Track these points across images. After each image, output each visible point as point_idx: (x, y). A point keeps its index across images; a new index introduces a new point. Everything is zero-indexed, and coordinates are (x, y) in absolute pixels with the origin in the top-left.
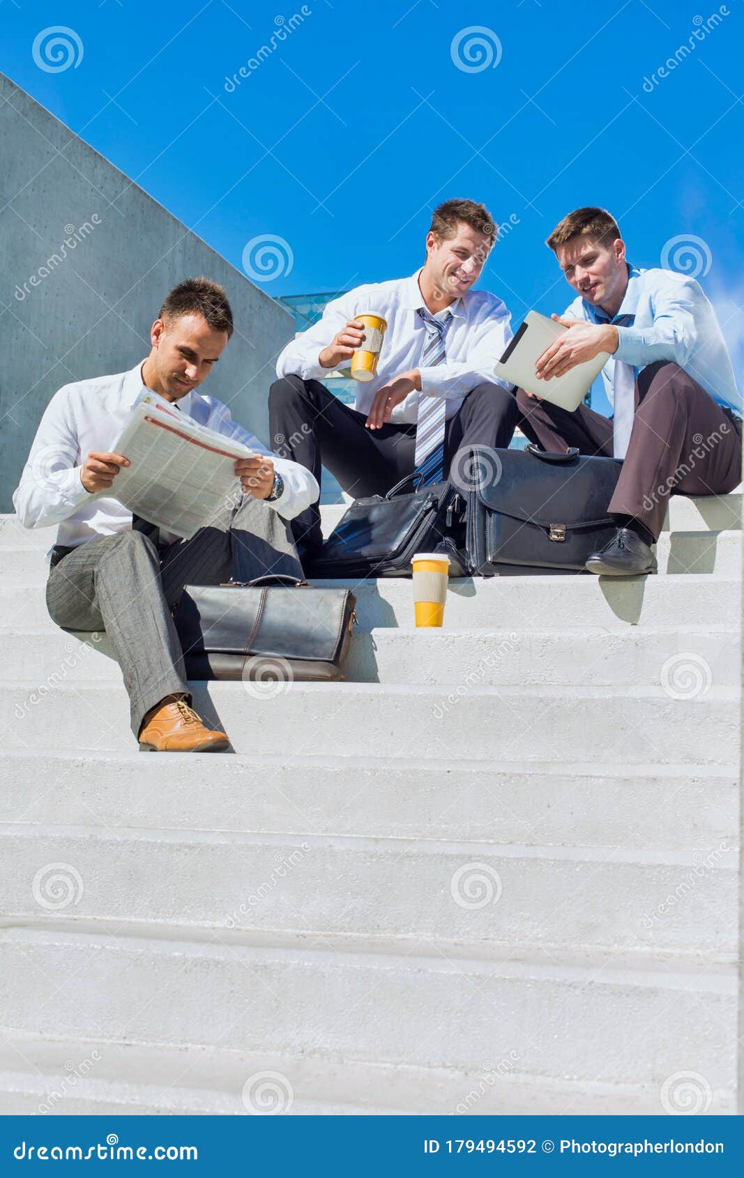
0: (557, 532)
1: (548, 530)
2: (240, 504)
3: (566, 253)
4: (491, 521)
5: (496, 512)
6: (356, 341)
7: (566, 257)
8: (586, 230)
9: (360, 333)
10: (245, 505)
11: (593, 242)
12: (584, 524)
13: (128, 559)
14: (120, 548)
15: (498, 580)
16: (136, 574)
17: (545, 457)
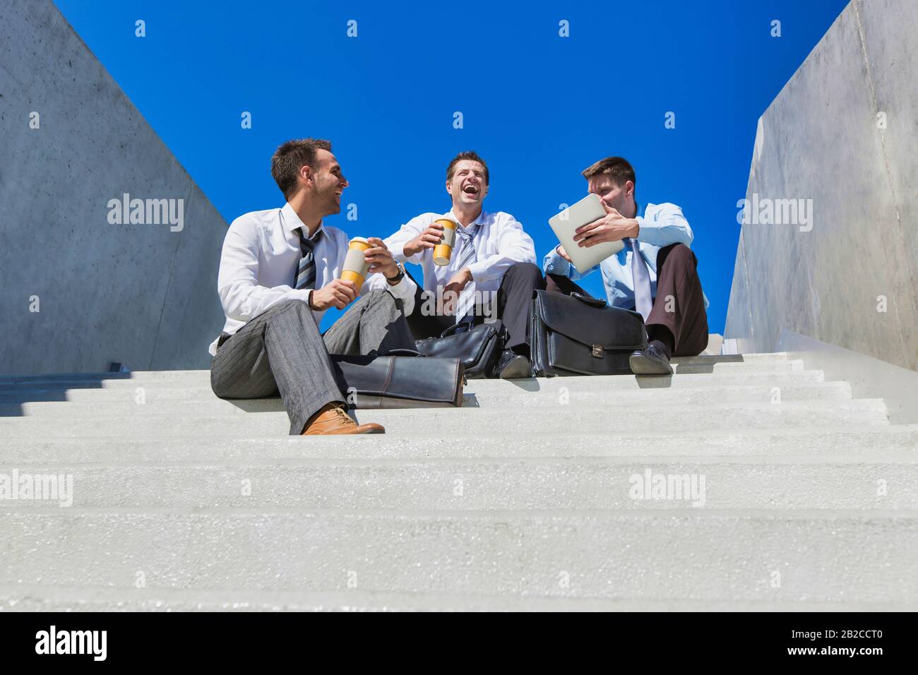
0: (597, 350)
1: (591, 349)
2: (367, 306)
3: (592, 184)
4: (552, 338)
5: (555, 332)
6: (437, 238)
7: (591, 187)
8: (606, 171)
9: (440, 232)
10: (372, 306)
11: (611, 180)
12: (615, 348)
13: (296, 314)
14: (289, 309)
15: (557, 380)
16: (302, 325)
17: (586, 300)
